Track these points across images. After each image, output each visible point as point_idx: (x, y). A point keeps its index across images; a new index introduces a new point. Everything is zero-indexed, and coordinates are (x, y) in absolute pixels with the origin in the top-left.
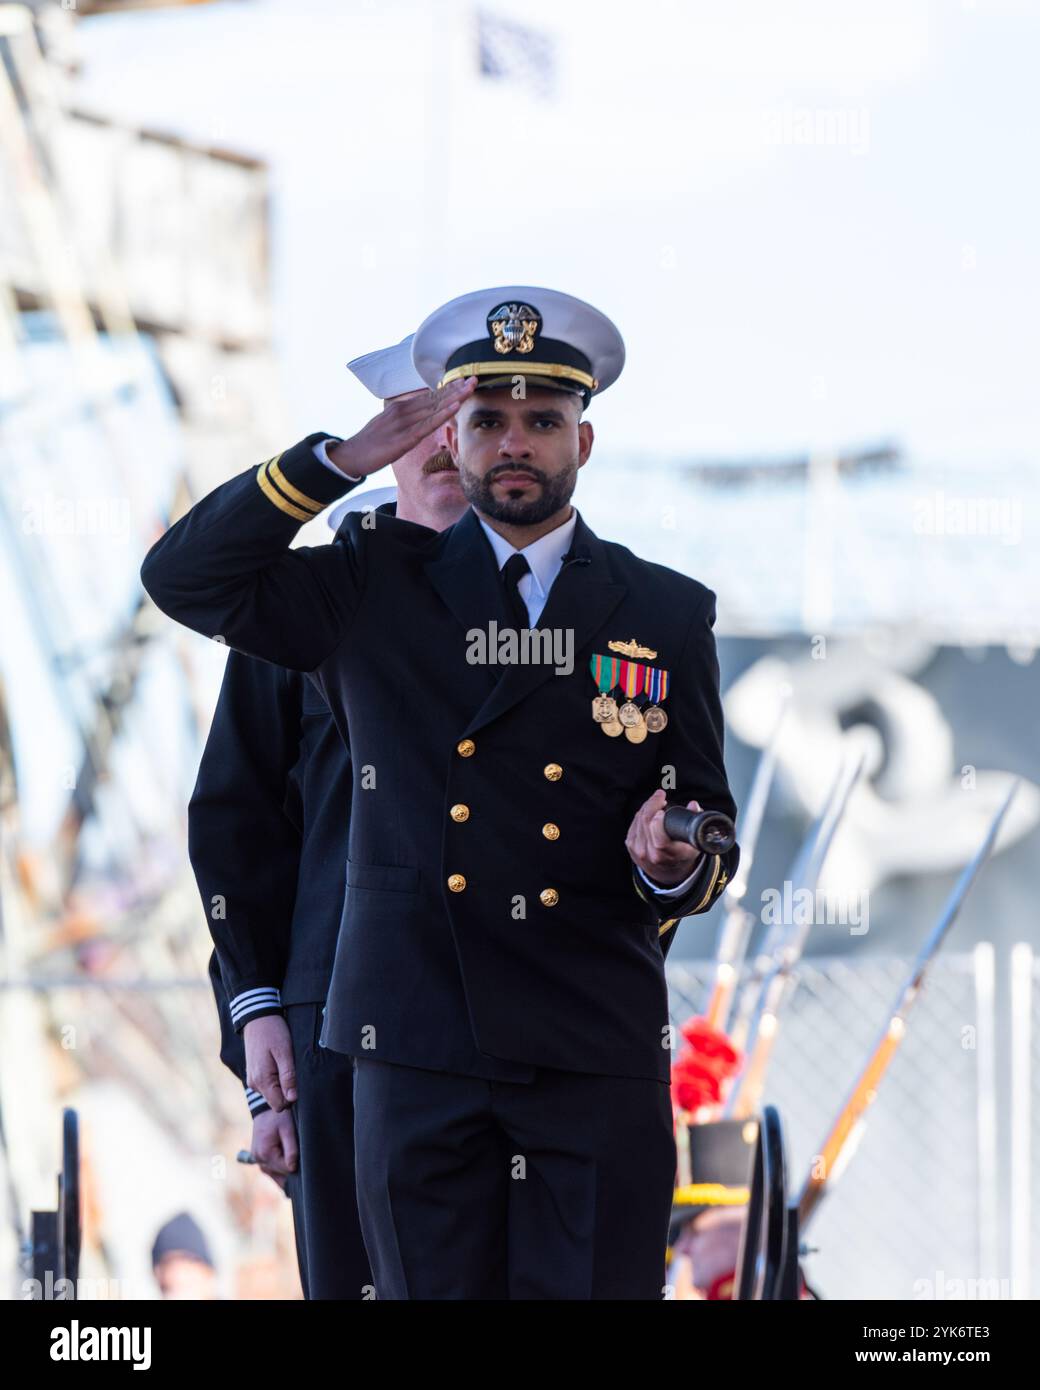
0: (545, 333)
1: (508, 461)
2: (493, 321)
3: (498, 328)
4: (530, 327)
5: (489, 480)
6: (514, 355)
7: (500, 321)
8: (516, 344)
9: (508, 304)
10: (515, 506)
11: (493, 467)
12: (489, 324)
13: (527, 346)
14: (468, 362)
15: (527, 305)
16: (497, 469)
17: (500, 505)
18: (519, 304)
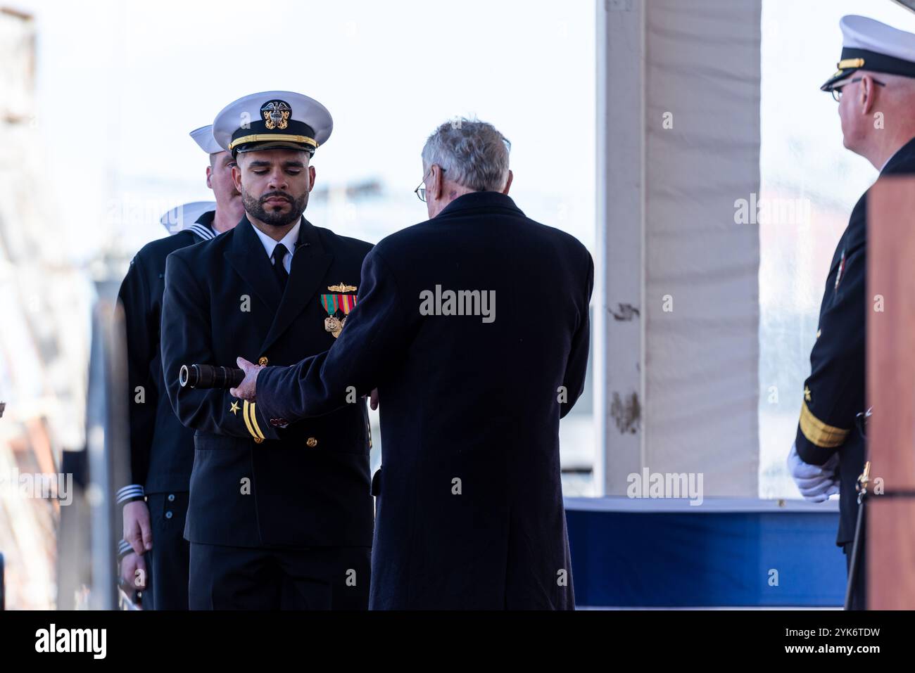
0: (292, 118)
1: (273, 190)
2: (264, 111)
3: (267, 115)
4: (285, 115)
5: (262, 201)
6: (277, 131)
7: (268, 111)
8: (277, 124)
9: (272, 101)
10: (277, 215)
11: (264, 194)
12: (262, 113)
13: (284, 125)
14: (250, 134)
15: (285, 102)
16: (267, 195)
17: (268, 215)
18: (279, 101)
